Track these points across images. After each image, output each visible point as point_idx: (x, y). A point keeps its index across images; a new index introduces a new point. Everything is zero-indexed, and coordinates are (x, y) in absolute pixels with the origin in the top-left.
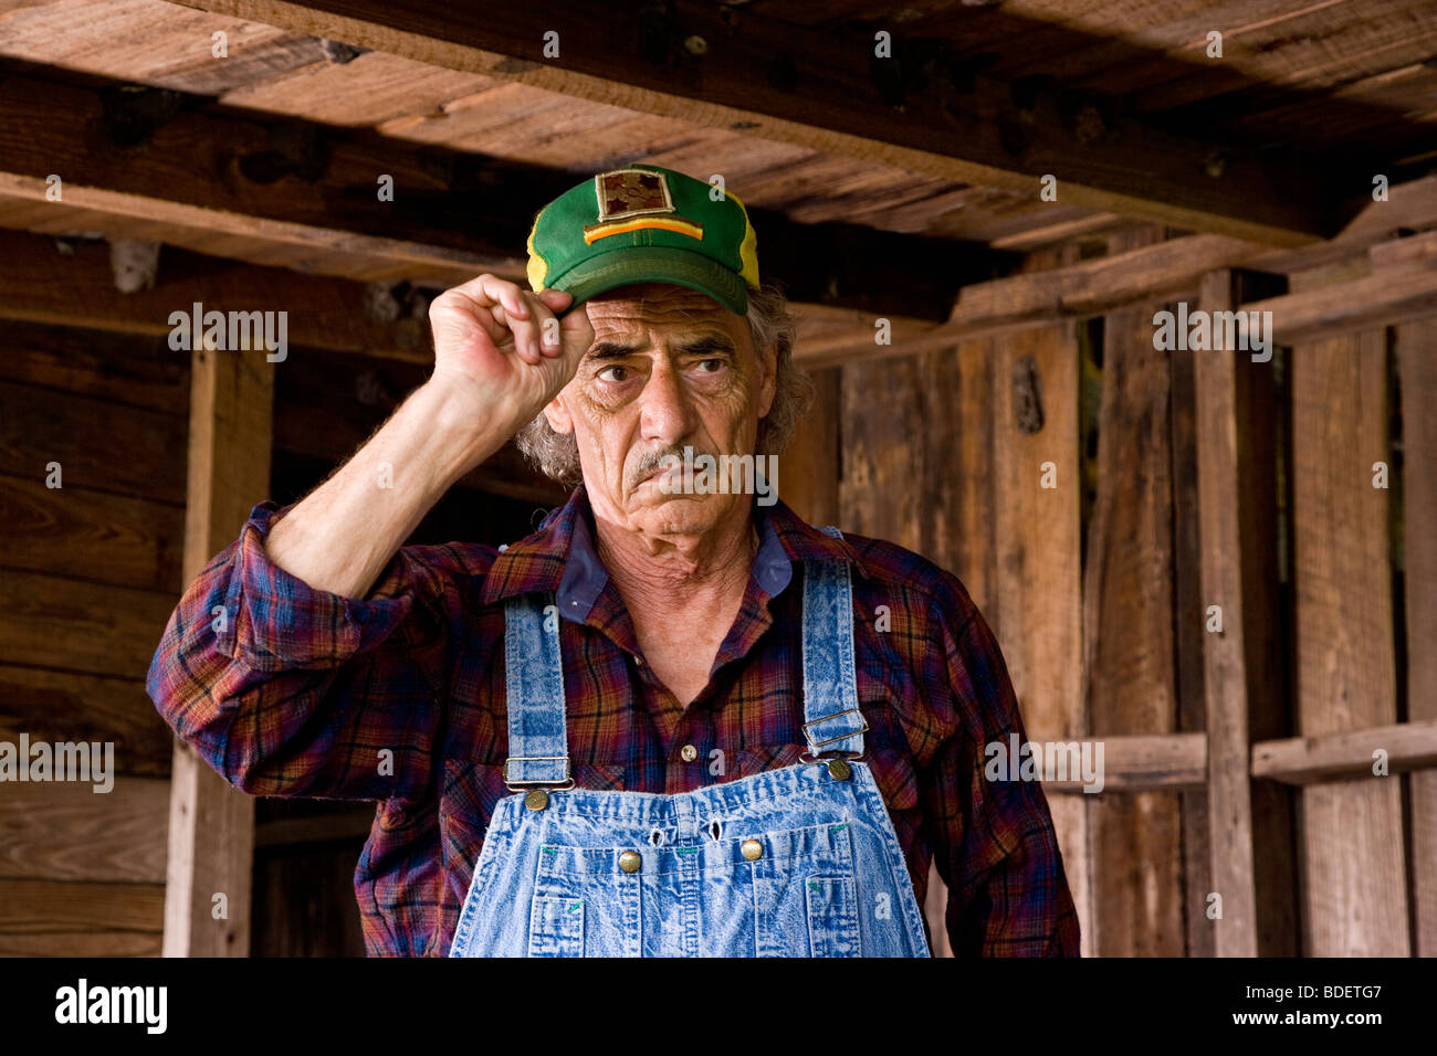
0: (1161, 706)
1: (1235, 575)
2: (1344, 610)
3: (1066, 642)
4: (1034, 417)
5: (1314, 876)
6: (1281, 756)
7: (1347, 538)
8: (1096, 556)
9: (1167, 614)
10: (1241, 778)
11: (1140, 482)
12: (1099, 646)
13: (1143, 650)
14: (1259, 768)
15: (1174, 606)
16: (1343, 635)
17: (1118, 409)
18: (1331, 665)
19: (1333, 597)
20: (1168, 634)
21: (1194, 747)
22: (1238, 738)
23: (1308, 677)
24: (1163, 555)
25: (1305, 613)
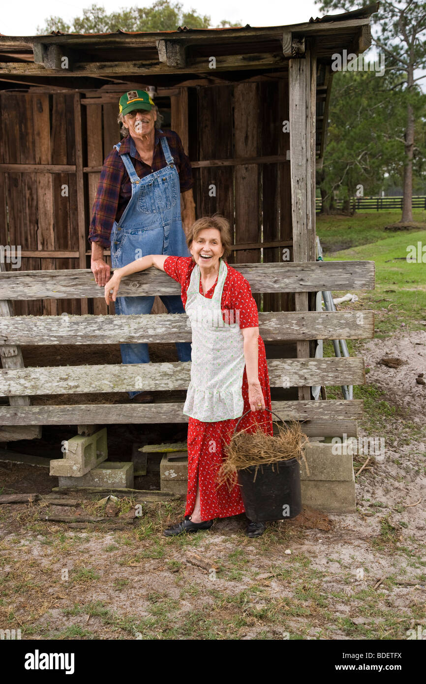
0: (65, 161)
1: (81, 142)
2: (95, 147)
3: (48, 149)
4: (41, 110)
5: (90, 186)
6: (86, 169)
7: (95, 136)
8: (53, 133)
9: (66, 146)
10: (82, 172)
11: (61, 124)
12: (54, 150)
13: (62, 151)
14: (85, 171)
15: (67, 144)
16: (94, 152)
17: (57, 111)
18: (93, 156)
19: (93, 145)
20: (66, 149)
21: (74, 167)
22: (81, 166)
23: (89, 157)
24: (65, 136)
25: (89, 148)
